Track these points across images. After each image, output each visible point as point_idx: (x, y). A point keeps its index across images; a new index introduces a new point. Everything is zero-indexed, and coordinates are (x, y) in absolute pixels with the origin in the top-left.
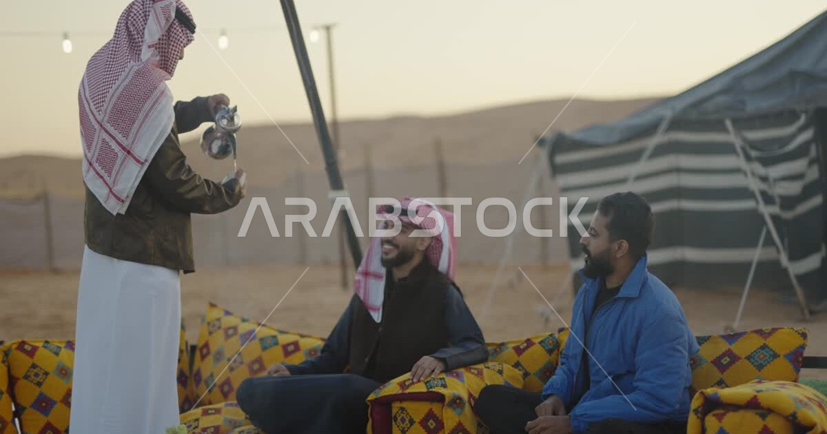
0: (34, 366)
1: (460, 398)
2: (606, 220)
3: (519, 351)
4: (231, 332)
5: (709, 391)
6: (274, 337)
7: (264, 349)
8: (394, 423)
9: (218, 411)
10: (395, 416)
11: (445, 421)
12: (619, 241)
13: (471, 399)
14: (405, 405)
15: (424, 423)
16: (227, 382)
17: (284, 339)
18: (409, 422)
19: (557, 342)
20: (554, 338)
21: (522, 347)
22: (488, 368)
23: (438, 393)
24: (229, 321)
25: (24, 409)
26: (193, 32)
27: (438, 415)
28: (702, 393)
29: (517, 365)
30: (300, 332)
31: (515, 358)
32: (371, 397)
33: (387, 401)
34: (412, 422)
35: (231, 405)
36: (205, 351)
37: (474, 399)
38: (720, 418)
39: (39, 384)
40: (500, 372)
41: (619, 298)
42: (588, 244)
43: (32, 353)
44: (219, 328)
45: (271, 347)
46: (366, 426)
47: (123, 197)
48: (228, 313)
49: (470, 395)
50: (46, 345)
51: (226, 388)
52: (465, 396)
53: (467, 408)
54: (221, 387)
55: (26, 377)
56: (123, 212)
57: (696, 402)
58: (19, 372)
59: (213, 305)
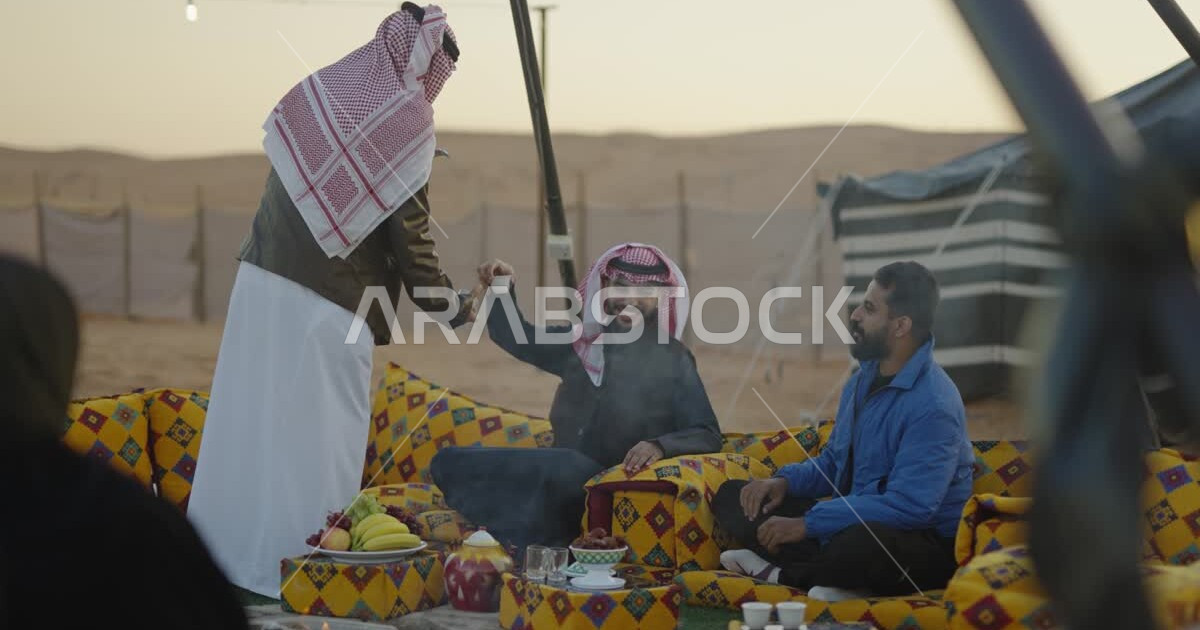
0: (179, 421)
1: (695, 491)
2: (885, 294)
3: (770, 445)
4: (416, 400)
5: (985, 497)
6: (472, 410)
7: (457, 423)
8: (614, 517)
9: (400, 492)
10: (617, 508)
11: (676, 517)
12: (900, 319)
13: (709, 495)
14: (630, 495)
15: (650, 518)
16: (409, 460)
17: (482, 413)
18: (634, 516)
19: (817, 437)
20: (814, 432)
21: (774, 440)
22: (731, 460)
23: (671, 483)
24: (413, 387)
25: (164, 472)
26: (455, 60)
27: (668, 510)
28: (976, 499)
29: (767, 461)
30: (503, 406)
31: (765, 453)
32: (590, 483)
33: (607, 491)
34: (636, 516)
35: (416, 486)
36: (382, 421)
37: (712, 494)
38: (993, 528)
39: (184, 444)
40: (746, 467)
41: (890, 388)
42: (861, 321)
43: (178, 405)
44: (402, 394)
45: (466, 421)
46: (582, 517)
47: (352, 239)
48: (413, 377)
49: (708, 489)
50: (194, 397)
51: (407, 468)
52: (702, 490)
53: (703, 504)
54: (401, 466)
55: (169, 434)
56: (344, 257)
57: (968, 509)
58: (162, 427)
59: (395, 366)
